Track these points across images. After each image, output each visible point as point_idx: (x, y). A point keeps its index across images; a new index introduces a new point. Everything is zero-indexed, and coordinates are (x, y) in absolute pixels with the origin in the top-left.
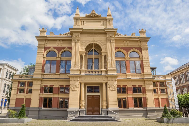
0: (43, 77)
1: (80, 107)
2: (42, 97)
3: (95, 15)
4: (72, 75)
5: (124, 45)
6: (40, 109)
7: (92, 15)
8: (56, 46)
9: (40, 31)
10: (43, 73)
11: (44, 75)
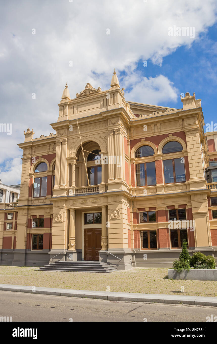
0: (30, 204)
1: (68, 248)
2: (30, 234)
3: (90, 92)
4: (56, 197)
5: (152, 133)
6: (28, 252)
7: (85, 94)
8: (46, 154)
9: (25, 134)
10: (30, 198)
11: (31, 200)
